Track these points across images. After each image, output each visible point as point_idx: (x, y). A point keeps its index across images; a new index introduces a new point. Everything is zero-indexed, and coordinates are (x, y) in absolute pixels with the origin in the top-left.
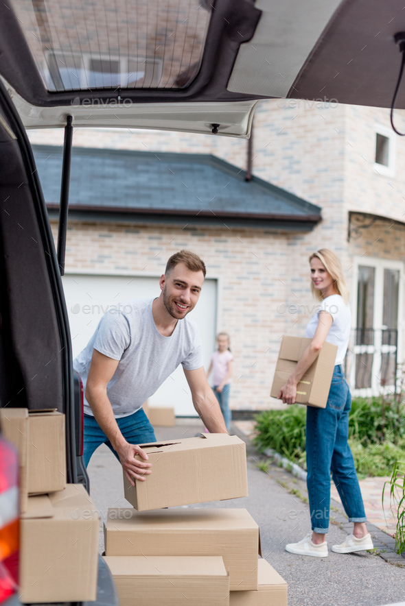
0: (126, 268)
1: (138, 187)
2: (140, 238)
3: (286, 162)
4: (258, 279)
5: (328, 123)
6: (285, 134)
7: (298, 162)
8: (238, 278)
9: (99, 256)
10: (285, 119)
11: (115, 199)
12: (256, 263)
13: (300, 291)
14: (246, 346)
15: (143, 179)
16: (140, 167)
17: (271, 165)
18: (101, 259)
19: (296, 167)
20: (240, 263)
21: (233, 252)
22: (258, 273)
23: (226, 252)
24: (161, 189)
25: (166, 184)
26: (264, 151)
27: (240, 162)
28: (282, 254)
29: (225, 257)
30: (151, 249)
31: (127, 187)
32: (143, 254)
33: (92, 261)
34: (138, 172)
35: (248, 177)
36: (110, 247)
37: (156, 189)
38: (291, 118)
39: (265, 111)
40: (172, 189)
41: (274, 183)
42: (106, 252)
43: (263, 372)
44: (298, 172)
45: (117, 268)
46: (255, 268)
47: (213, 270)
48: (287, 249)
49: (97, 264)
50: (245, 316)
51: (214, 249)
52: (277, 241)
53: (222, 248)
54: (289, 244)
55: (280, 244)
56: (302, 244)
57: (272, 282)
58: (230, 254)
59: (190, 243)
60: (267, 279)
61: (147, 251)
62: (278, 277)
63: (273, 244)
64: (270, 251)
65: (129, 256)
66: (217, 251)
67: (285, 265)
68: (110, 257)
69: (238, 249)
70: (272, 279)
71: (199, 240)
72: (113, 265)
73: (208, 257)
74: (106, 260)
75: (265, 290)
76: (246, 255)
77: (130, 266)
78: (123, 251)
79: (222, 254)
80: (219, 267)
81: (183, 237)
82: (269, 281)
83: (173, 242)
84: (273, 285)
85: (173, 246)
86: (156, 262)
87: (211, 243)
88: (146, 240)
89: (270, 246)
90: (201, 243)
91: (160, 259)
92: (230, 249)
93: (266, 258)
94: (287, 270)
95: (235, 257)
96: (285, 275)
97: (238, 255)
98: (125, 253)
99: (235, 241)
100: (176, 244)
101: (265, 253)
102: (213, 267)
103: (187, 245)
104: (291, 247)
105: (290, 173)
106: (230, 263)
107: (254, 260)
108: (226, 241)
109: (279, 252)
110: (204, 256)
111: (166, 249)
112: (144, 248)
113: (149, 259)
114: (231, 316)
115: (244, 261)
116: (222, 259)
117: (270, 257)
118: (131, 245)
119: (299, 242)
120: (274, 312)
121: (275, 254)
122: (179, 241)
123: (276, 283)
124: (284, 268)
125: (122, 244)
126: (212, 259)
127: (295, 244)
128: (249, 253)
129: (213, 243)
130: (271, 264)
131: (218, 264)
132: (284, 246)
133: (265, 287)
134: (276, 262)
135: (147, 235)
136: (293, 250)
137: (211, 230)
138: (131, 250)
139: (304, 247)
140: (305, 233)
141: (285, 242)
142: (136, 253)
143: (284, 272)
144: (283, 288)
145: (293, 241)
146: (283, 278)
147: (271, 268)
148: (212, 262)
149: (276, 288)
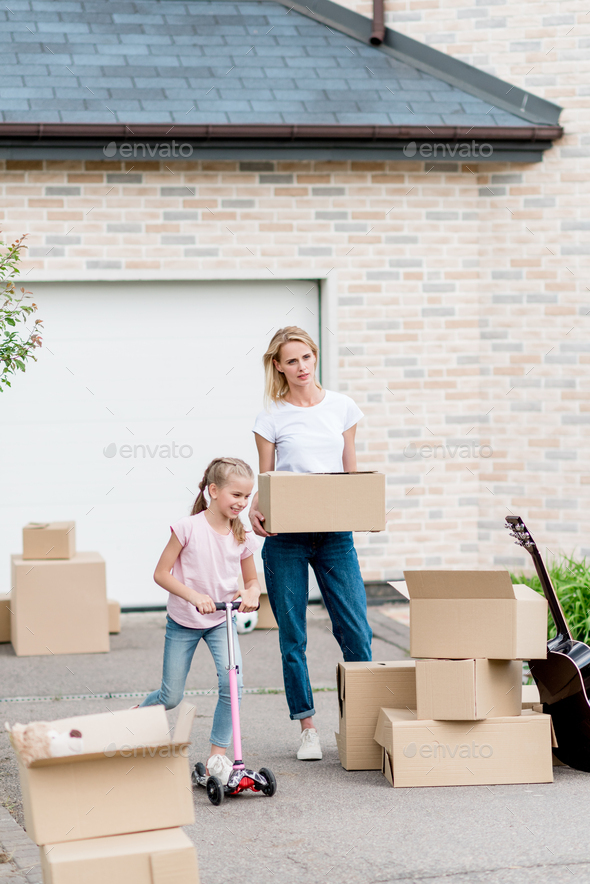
0: (115, 266)
2: (142, 192)
4: (419, 276)
8: (370, 276)
9: (49, 240)
12: (413, 240)
13: (515, 300)
14: (393, 434)
18: (54, 245)
21: (355, 216)
22: (418, 264)
23: (343, 215)
28: (467, 217)
29: (338, 228)
30: (168, 215)
31: (104, 71)
32: (149, 229)
35: (380, 34)
36: (77, 216)
42: (66, 228)
44: (501, 24)
45: (93, 265)
46: (408, 252)
47: (313, 259)
48: (479, 205)
49: (47, 260)
50: (389, 363)
51: (313, 211)
52: (457, 187)
53: (331, 209)
54: (482, 192)
55: (464, 191)
56: (513, 192)
57: (449, 281)
58: (350, 221)
59: (257, 199)
60: (436, 275)
61: (160, 221)
62: (460, 269)
63: (446, 193)
64: (440, 209)
65: (121, 236)
66: (319, 215)
67: (476, 241)
68: (78, 241)
69: (368, 209)
70: (449, 275)
71: (278, 192)
72: (83, 260)
73: (301, 229)
74: (67, 248)
75: (431, 300)
76: (388, 221)
77: (123, 260)
78: (104, 224)
79: (332, 223)
80: (327, 252)
81: (242, 185)
82: (442, 281)
83: (220, 199)
84: (452, 288)
85: (219, 209)
86: (182, 247)
87: (305, 198)
88: (158, 197)
89: (441, 199)
90: (283, 199)
91: (191, 240)
92: (349, 210)
93: (435, 228)
94: (481, 253)
95: (363, 228)
96: (477, 264)
97: (370, 222)
98: (111, 229)
99: (360, 190)
100: (225, 204)
101: (429, 216)
102: (314, 252)
103: (250, 204)
104: (488, 199)
105: (479, 25)
106: (351, 240)
107: (405, 233)
108: (340, 192)
109: (461, 211)
110: (290, 228)
111: (205, 216)
112: (154, 216)
113: (166, 240)
114: (357, 364)
115: (383, 235)
116: (332, 233)
117: (442, 223)
118: (123, 211)
119: (507, 187)
120: (454, 350)
121: (454, 216)
122: (234, 197)
123: (457, 283)
124: (475, 247)
125: (104, 209)
126: (310, 235)
127: (499, 192)
128: (395, 217)
129: (310, 197)
130: (445, 241)
131: (323, 245)
132: (474, 198)
133: (433, 295)
134: (455, 236)
135: (159, 184)
136: (493, 204)
137: (306, 165)
138: (123, 221)
139: (522, 198)
140: (522, 167)
141: (475, 187)
142: (134, 228)
143: (475, 258)
144: (473, 295)
145: (490, 185)
146: (472, 270)
147: (445, 247)
148: (309, 241)
149: (457, 294)
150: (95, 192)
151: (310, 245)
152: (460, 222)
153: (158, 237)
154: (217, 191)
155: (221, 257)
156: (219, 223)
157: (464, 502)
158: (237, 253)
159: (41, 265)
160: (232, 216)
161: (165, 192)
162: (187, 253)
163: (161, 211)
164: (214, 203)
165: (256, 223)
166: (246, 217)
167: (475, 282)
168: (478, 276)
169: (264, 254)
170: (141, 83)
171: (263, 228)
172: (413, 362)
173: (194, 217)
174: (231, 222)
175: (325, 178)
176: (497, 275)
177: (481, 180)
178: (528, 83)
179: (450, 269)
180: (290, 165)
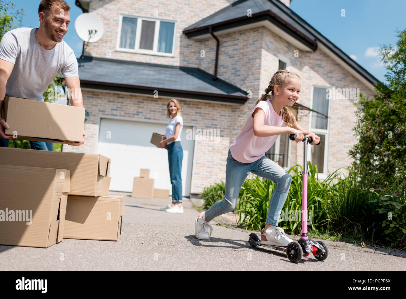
0: (150, 119)
1: (159, 79)
2: (158, 104)
3: (233, 71)
4: (216, 128)
5: (254, 51)
6: (234, 57)
7: (239, 71)
8: (206, 127)
9: (137, 112)
10: (234, 50)
11: (146, 83)
12: (216, 120)
14: (208, 162)
15: (162, 77)
16: (162, 72)
17: (226, 72)
18: (138, 113)
19: (238, 73)
20: (208, 119)
21: (204, 114)
22: (217, 125)
23: (201, 113)
24: (170, 81)
25: (174, 79)
26: (223, 66)
27: (211, 72)
28: (229, 116)
29: (200, 116)
30: (163, 110)
31: (153, 79)
32: (159, 112)
33: (133, 114)
34: (160, 74)
35: (215, 78)
36: (143, 108)
37: (168, 81)
38: (237, 50)
39: (225, 46)
40: (176, 81)
41: (227, 81)
42: (141, 110)
43: (216, 175)
44: (239, 76)
45: (145, 118)
46: (215, 122)
47: (194, 122)
48: (231, 114)
49: (136, 116)
50: (209, 146)
51: (194, 112)
52: (227, 110)
53: (199, 112)
54: (233, 111)
55: (228, 111)
56: (239, 111)
57: (223, 130)
58: (202, 115)
61: (161, 110)
62: (226, 127)
63: (224, 111)
64: (223, 114)
65: (152, 113)
66: (196, 113)
67: (230, 122)
68: (142, 113)
69: (207, 112)
70: (223, 128)
71: (187, 107)
72: (143, 117)
73: (192, 115)
74: (140, 114)
76: (211, 115)
77: (152, 118)
78: (149, 110)
80: (197, 121)
88: (161, 105)
90: (188, 108)
92: (203, 112)
93: (221, 118)
94: (231, 124)
95: (205, 116)
96: (230, 126)
97: (207, 115)
98: (150, 111)
99: (205, 108)
101: (220, 115)
102: (194, 120)
104: (233, 113)
105: (235, 76)
106: (203, 119)
107: (215, 118)
108: (201, 108)
109: (227, 115)
110: (189, 115)
112: (160, 109)
113: (162, 115)
114: (201, 146)
115: (210, 118)
116: (198, 117)
117: (223, 117)
118: (153, 108)
119: (237, 110)
121: (225, 116)
123: (225, 130)
124: (230, 123)
125: (149, 107)
127: (236, 111)
128: (213, 115)
129: (194, 109)
130: (223, 121)
131: (196, 119)
132: (230, 112)
134: (226, 120)
135: (161, 103)
136: (234, 114)
137: (194, 102)
138: (153, 109)
139: (240, 113)
140: (241, 106)
141: (231, 110)
142: (155, 111)
143: (229, 125)
144: (229, 133)
145: (234, 110)
146: (229, 128)
147: (223, 122)
148: (193, 118)
149: (225, 132)
150: (148, 103)
152: (227, 117)
153: (160, 114)
159: (134, 117)
161: (163, 104)
163: (161, 108)
167: (229, 130)
168: (230, 129)
170: (160, 82)
172: (214, 146)
175: (198, 105)
176: (234, 129)
177: (232, 109)
178: (243, 88)
179: (224, 127)
180: (190, 102)
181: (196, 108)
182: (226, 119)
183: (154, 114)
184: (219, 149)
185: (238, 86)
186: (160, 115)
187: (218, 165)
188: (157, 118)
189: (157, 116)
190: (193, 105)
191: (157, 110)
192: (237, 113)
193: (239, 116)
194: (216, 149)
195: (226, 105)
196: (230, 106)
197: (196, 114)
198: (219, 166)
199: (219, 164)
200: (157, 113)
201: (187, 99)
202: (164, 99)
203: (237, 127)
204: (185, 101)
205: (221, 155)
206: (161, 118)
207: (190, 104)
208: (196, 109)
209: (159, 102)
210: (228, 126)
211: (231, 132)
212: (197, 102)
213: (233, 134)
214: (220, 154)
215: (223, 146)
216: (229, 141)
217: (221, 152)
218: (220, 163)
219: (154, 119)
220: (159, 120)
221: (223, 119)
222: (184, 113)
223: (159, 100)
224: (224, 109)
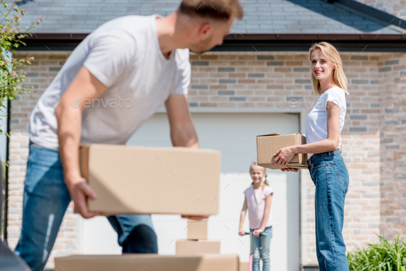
0: (195, 105)
2: (209, 70)
13: (395, 123)
28: (373, 82)
29: (307, 87)
30: (221, 81)
32: (213, 87)
48: (379, 76)
51: (294, 79)
52: (368, 68)
53: (303, 78)
54: (381, 70)
55: (371, 70)
56: (396, 68)
57: (364, 114)
59: (265, 73)
60: (356, 111)
61: (217, 84)
62: (369, 108)
63: (362, 71)
64: (359, 78)
65: (198, 91)
66: (297, 81)
67: (378, 94)
70: (363, 111)
71: (276, 70)
73: (288, 88)
75: (354, 123)
77: (199, 102)
79: (304, 85)
81: (258, 67)
82: (360, 114)
83: (247, 73)
84: (365, 118)
85: (247, 78)
86: (228, 96)
87: (290, 73)
88: (216, 72)
89: (359, 74)
90: (279, 73)
91: (232, 93)
93: (356, 88)
94: (380, 100)
96: (378, 105)
98: (193, 87)
100: (250, 75)
103: (262, 75)
104: (383, 73)
108: (307, 70)
109: (370, 79)
110: (282, 87)
111: (240, 81)
112: (214, 81)
113: (220, 93)
116: (303, 90)
117: (360, 86)
118: (199, 79)
119: (392, 66)
120: (366, 149)
121: (366, 82)
122: (254, 72)
123: (368, 115)
124: (377, 97)
126: (292, 91)
127: (389, 69)
129: (292, 72)
130: (361, 94)
131: (299, 96)
132: (376, 73)
133: (355, 121)
134: (367, 92)
135: (217, 66)
136: (386, 76)
137: (291, 57)
138: (199, 84)
139: (399, 72)
140: (399, 56)
141: (377, 67)
142: (205, 87)
143: (377, 102)
144: (377, 121)
145: (384, 66)
146: (376, 108)
147: (361, 97)
148: (292, 93)
149: (368, 120)
151: (292, 95)
152: (369, 85)
153: (216, 91)
154: (245, 69)
155: (247, 101)
156: (247, 85)
157: (371, 226)
158: (255, 99)
160: (253, 82)
161: (221, 70)
162: (231, 99)
163: (218, 79)
164: (244, 75)
165: (265, 85)
166: (260, 82)
167: (377, 115)
168: (379, 111)
169: (269, 100)
171: (268, 87)
173: (234, 82)
174: (252, 85)
175: (301, 63)
176: (387, 111)
177: (380, 64)
178: (401, 15)
179: (364, 108)
180: (282, 57)
181: (296, 70)
182: (367, 88)
183: (201, 93)
184: (359, 160)
185: (390, 11)
186: (216, 95)
187: (358, 197)
188: (209, 101)
189: (209, 97)
190: (288, 63)
191: (209, 85)
192: (392, 75)
193: (397, 80)
194: (352, 159)
195: (365, 58)
196: (373, 58)
197: (298, 84)
198: (362, 199)
199: (361, 195)
200: (208, 90)
201: (274, 53)
202: (222, 57)
203: (395, 104)
204: (271, 57)
205: (363, 173)
206: (218, 102)
207: (281, 64)
208: (297, 73)
209: (210, 66)
210: (373, 105)
211: (383, 117)
212: (297, 57)
213: (387, 123)
214: (360, 170)
215: (366, 152)
216: (378, 140)
217: (364, 167)
218: (363, 192)
219: (203, 105)
220: (215, 105)
221: (360, 90)
222: (270, 84)
223: (210, 61)
224: (361, 67)
